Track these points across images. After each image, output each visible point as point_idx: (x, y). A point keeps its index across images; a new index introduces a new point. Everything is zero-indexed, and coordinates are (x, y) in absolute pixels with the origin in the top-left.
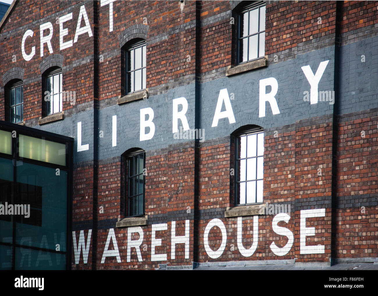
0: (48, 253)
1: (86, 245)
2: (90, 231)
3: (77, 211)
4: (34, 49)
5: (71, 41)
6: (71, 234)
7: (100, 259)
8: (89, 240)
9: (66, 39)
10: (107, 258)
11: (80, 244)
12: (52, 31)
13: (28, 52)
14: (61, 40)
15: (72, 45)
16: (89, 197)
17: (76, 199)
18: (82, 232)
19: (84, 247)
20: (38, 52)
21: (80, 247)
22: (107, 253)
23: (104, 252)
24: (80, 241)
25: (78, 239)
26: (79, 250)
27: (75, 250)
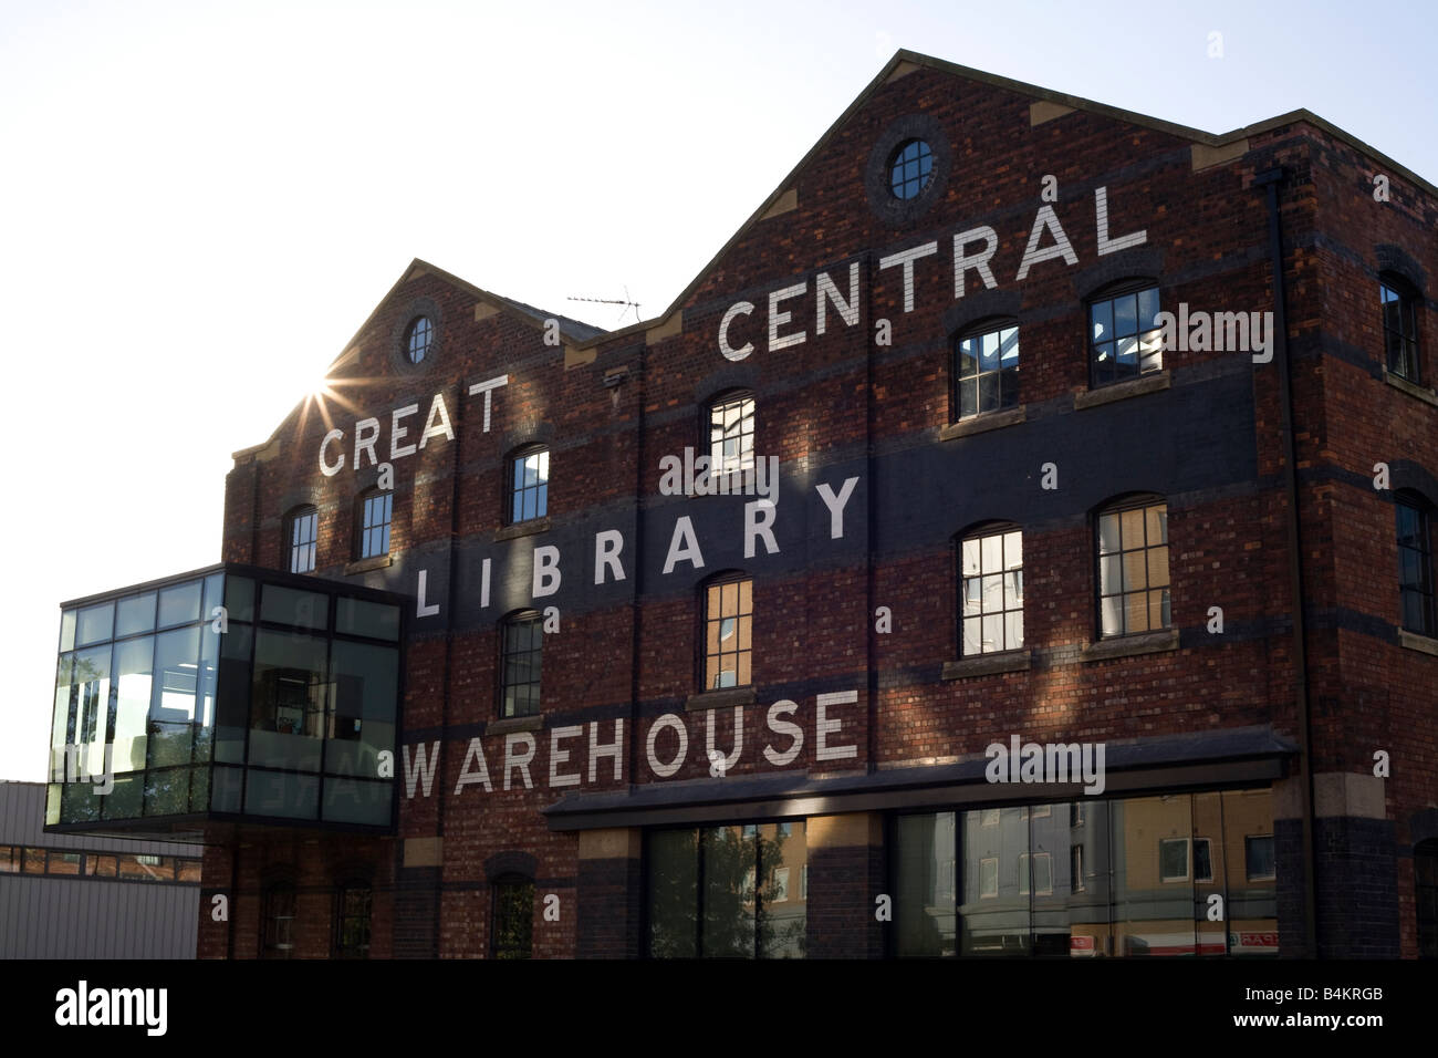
0: (352, 782)
1: (428, 766)
2: (437, 745)
3: (412, 712)
4: (342, 458)
5: (414, 446)
6: (401, 751)
7: (453, 788)
8: (434, 758)
9: (402, 443)
10: (466, 786)
11: (416, 766)
12: (377, 432)
13: (331, 462)
14: (394, 444)
15: (414, 451)
16: (436, 688)
17: (412, 693)
18: (421, 747)
19: (424, 769)
20: (350, 460)
21: (416, 771)
22: (466, 778)
23: (461, 776)
24: (417, 761)
25: (413, 757)
26: (416, 775)
27: (408, 776)
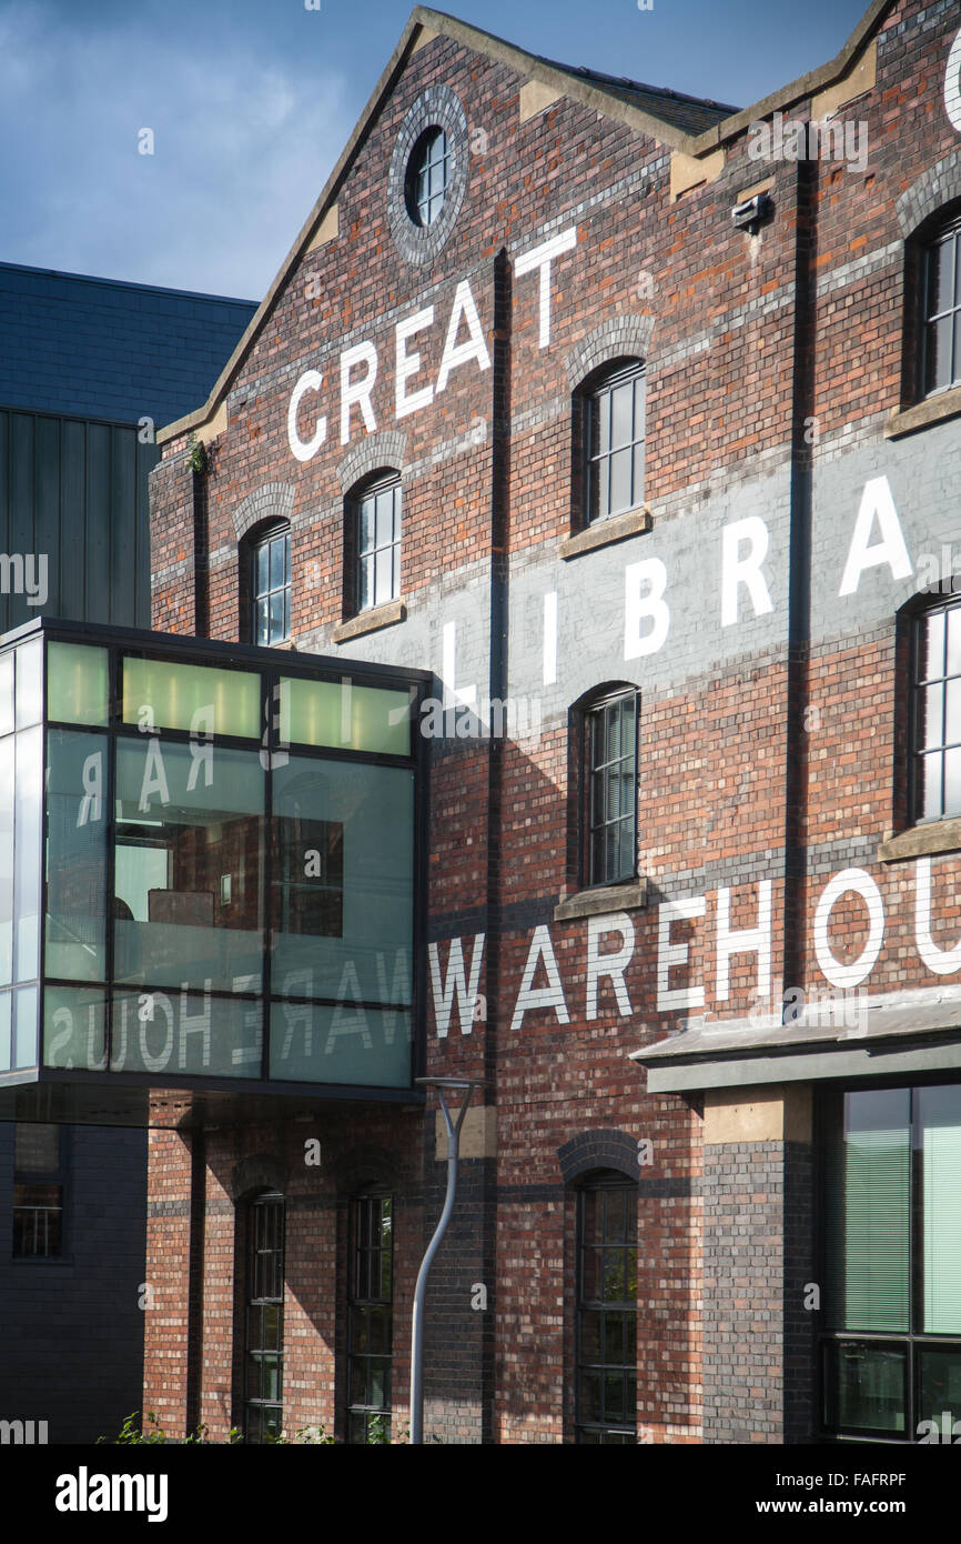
0: (361, 1012)
1: (467, 980)
2: (480, 938)
3: (442, 883)
4: (322, 424)
5: (430, 389)
6: (426, 953)
7: (509, 1018)
8: (476, 965)
9: (414, 384)
10: (529, 1014)
11: (450, 979)
12: (373, 367)
13: (306, 438)
14: (400, 388)
15: (430, 400)
16: (475, 840)
17: (438, 848)
18: (456, 943)
19: (461, 986)
20: (333, 433)
21: (450, 988)
22: (528, 999)
23: (521, 996)
24: (450, 970)
25: (444, 964)
26: (449, 997)
27: (438, 998)
